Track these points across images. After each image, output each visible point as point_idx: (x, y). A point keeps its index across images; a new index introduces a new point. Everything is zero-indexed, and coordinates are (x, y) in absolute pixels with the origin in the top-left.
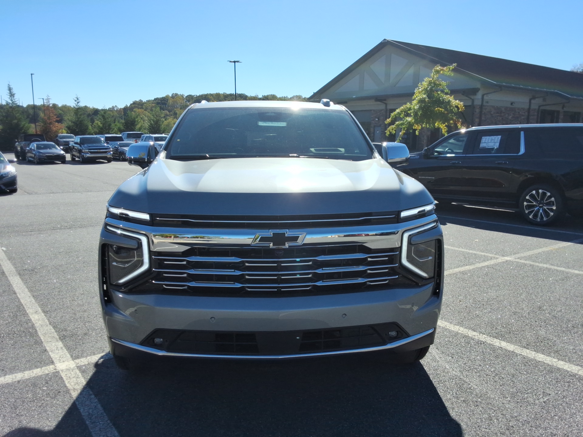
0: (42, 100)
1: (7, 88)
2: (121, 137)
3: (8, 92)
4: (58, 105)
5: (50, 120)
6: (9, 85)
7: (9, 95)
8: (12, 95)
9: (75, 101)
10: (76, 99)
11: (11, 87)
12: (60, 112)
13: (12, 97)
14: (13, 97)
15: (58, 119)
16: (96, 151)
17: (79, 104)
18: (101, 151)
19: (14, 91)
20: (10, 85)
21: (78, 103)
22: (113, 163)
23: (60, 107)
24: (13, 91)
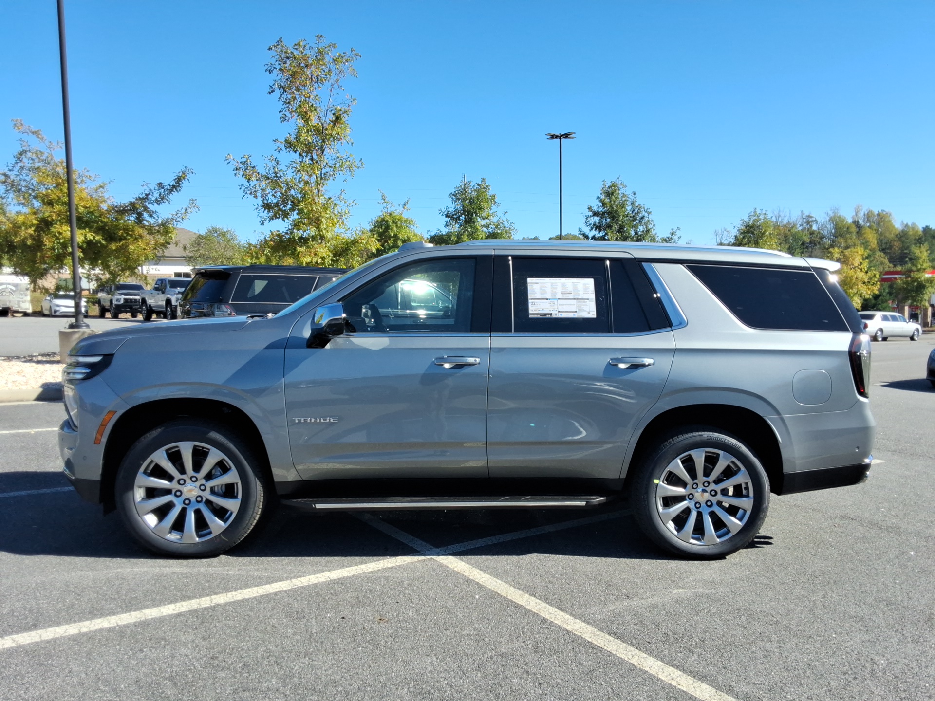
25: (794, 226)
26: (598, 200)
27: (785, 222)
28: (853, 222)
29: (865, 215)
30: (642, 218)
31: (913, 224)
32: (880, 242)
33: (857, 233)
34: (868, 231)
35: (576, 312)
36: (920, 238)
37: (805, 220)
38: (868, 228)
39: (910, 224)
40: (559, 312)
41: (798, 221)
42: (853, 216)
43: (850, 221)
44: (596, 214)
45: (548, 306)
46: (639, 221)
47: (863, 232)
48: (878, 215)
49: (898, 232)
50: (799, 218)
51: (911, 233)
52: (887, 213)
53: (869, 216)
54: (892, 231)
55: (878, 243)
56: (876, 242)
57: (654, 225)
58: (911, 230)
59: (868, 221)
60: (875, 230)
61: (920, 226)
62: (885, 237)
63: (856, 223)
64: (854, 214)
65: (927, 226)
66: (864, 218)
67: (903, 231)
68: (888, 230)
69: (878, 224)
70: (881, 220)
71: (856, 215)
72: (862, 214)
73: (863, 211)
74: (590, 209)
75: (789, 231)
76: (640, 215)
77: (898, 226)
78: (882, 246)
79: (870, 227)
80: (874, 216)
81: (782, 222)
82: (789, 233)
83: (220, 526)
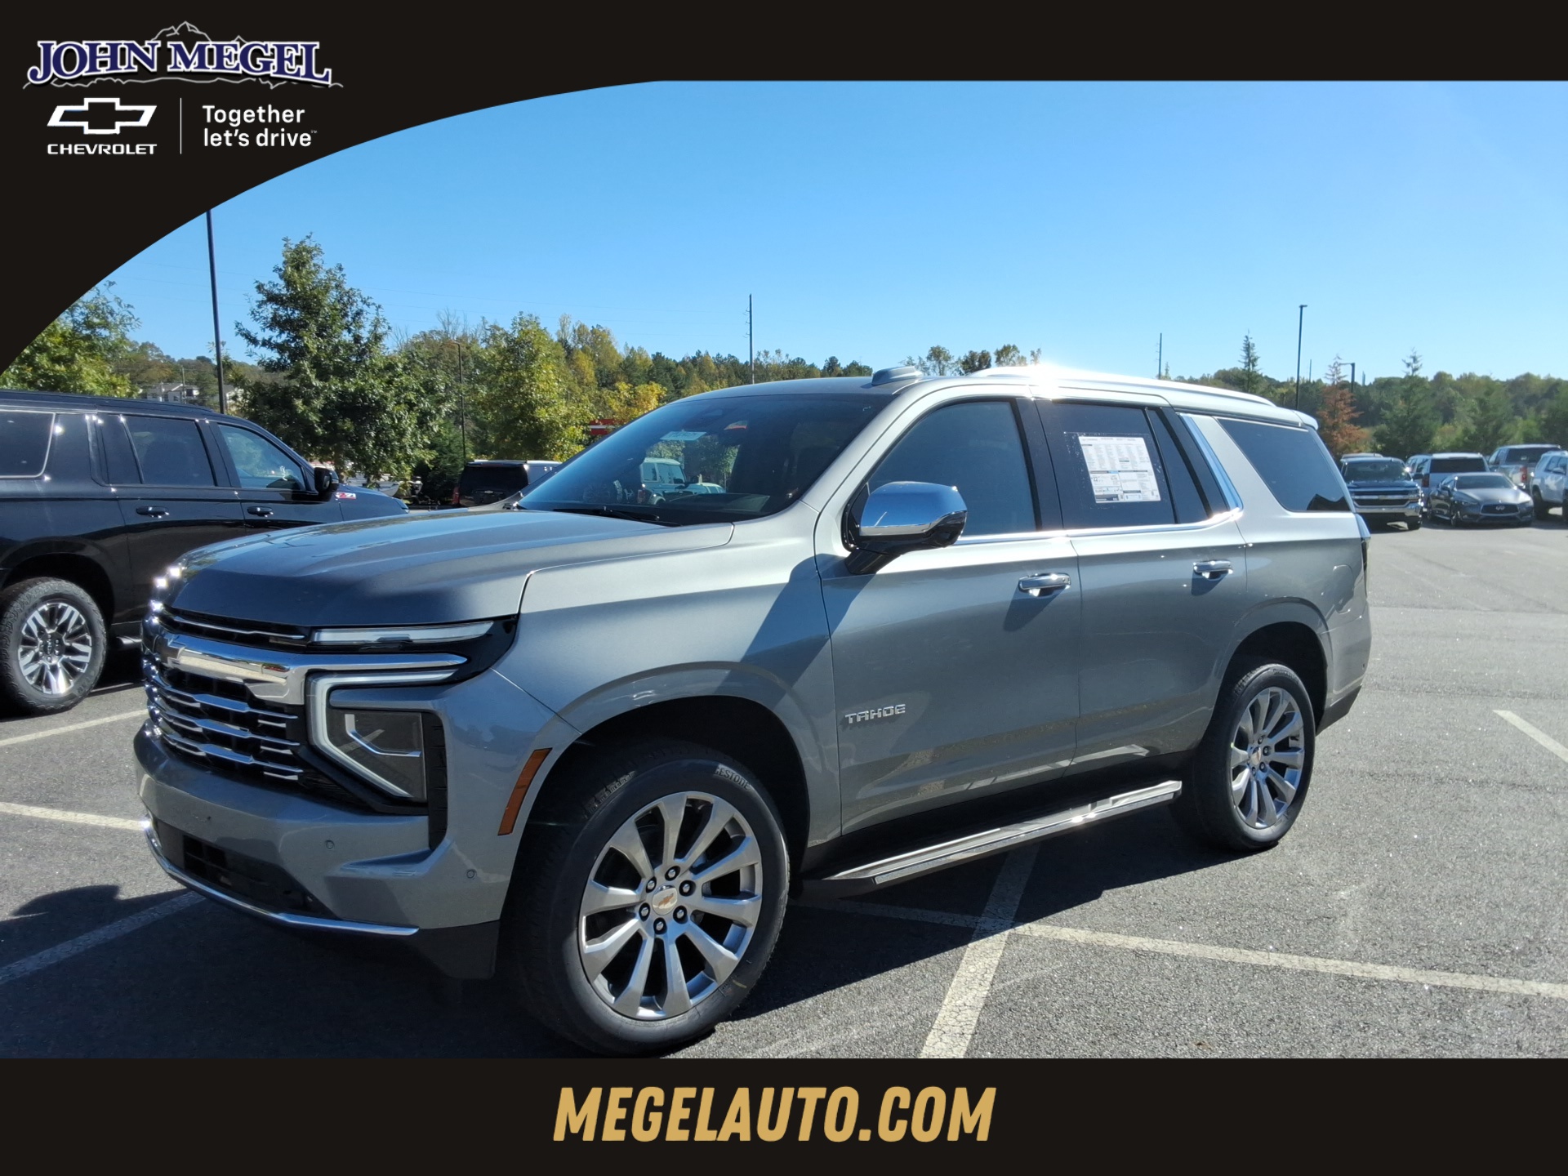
0: (1351, 367)
1: (1242, 345)
2: (1480, 460)
3: (1245, 354)
4: (1450, 376)
5: (1334, 418)
6: (1247, 337)
7: (1244, 361)
8: (1251, 361)
9: (1409, 365)
10: (1411, 361)
11: (1251, 341)
12: (1453, 393)
13: (1251, 366)
14: (1254, 366)
15: (1356, 415)
16: (1375, 497)
17: (1417, 373)
18: (1390, 497)
19: (1257, 352)
20: (1249, 337)
21: (1415, 370)
22: (1423, 531)
23: (1455, 382)
24: (1254, 351)
25: (475, 341)
26: (276, 275)
27: (459, 333)
28: (559, 341)
29: (574, 331)
30: (359, 313)
31: (641, 349)
32: (599, 373)
33: (566, 358)
34: (581, 355)
35: (1140, 492)
36: (651, 371)
37: (489, 333)
38: (581, 352)
39: (636, 349)
40: (1124, 492)
41: (478, 333)
42: (558, 331)
43: (556, 339)
44: (272, 298)
45: (1111, 483)
46: (353, 319)
47: (574, 358)
48: (593, 332)
49: (621, 360)
50: (480, 328)
51: (638, 362)
52: (604, 331)
53: (580, 332)
54: (613, 358)
55: (596, 375)
56: (593, 373)
57: (389, 328)
58: (638, 358)
59: (580, 341)
60: (591, 355)
61: (650, 352)
62: (605, 367)
63: (563, 342)
64: (559, 328)
65: (658, 354)
66: (575, 336)
67: (628, 359)
68: (609, 357)
69: (594, 346)
70: (596, 341)
71: (563, 330)
72: (571, 330)
73: (571, 324)
74: (260, 288)
75: (468, 348)
76: (354, 309)
77: (621, 351)
78: (601, 379)
79: (584, 350)
80: (588, 334)
81: (454, 333)
82: (467, 352)
83: (733, 961)
